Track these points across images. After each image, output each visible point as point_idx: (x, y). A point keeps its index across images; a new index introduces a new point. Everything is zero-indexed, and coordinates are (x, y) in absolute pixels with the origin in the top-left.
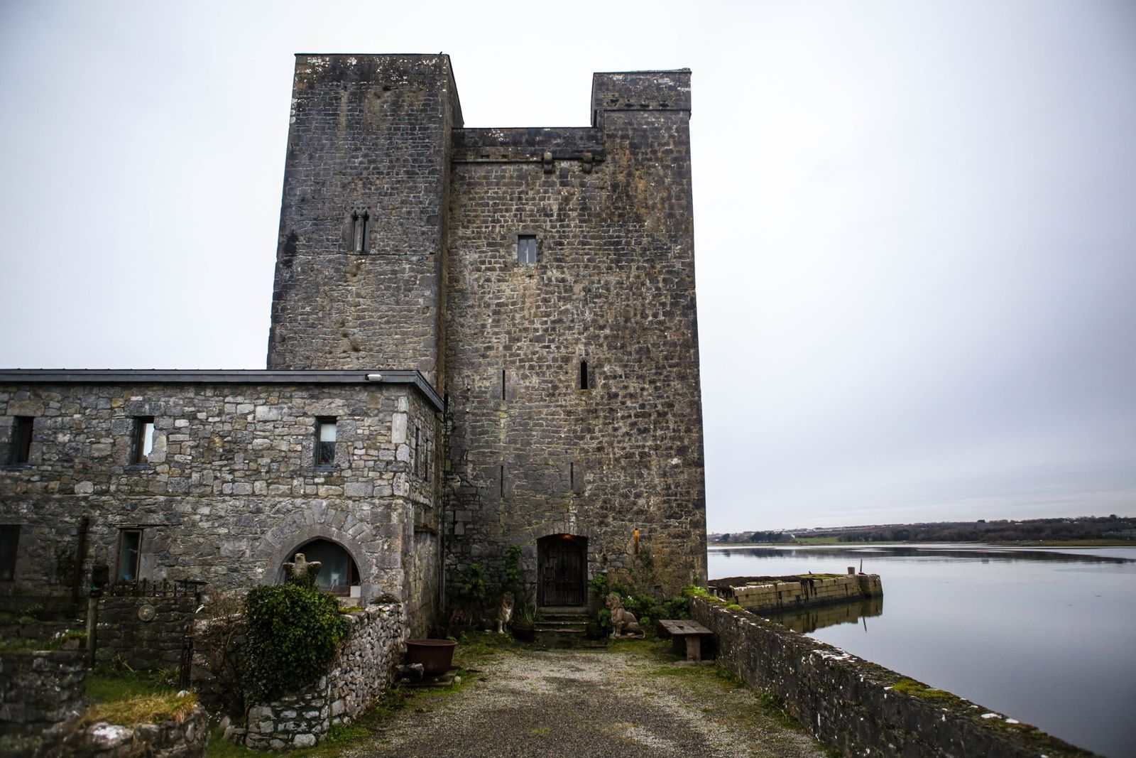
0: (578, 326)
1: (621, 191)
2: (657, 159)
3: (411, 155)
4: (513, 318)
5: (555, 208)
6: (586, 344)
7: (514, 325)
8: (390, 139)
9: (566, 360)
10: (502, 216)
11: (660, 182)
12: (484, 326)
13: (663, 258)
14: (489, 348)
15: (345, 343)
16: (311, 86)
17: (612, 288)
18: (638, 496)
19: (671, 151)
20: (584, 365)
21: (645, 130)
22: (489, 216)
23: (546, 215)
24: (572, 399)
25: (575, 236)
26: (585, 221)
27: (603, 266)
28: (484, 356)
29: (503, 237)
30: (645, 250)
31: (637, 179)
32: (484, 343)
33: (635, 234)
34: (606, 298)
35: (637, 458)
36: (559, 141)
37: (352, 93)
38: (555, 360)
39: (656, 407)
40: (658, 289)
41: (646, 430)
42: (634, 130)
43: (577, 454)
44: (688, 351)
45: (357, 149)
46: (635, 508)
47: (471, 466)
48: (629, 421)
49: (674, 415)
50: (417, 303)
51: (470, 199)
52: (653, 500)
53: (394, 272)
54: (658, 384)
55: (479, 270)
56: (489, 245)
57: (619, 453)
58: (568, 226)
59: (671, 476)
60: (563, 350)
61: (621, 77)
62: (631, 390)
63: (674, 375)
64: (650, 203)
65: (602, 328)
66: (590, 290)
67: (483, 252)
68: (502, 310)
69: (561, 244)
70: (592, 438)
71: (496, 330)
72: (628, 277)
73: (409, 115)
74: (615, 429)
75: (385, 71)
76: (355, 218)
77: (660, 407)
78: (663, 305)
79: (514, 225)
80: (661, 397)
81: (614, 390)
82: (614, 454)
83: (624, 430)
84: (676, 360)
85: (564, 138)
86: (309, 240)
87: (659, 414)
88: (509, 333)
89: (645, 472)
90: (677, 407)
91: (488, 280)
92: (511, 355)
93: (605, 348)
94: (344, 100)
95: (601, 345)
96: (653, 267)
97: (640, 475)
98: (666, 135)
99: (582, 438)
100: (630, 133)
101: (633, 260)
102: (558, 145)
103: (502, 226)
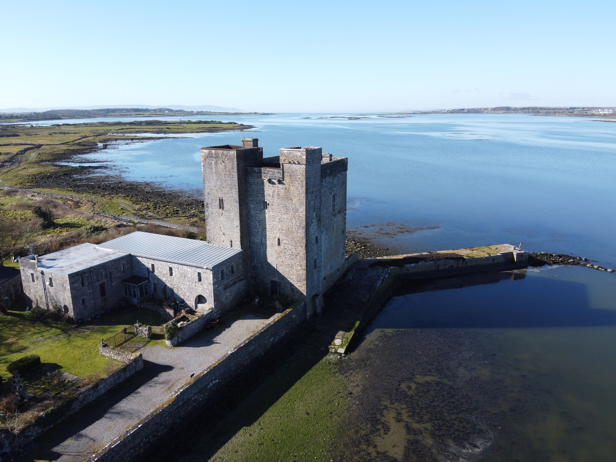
0: (278, 229)
1: (287, 190)
2: (296, 181)
3: (230, 183)
4: (263, 224)
5: (271, 194)
6: (279, 234)
7: (263, 226)
8: (225, 177)
9: (275, 237)
10: (259, 195)
11: (297, 188)
12: (256, 225)
13: (298, 212)
14: (258, 232)
15: (221, 232)
16: (205, 160)
17: (285, 219)
18: (291, 275)
19: (300, 178)
20: (279, 240)
21: (293, 171)
22: (256, 195)
23: (269, 196)
24: (276, 247)
25: (276, 203)
26: (278, 199)
27: (283, 213)
28: (257, 234)
29: (259, 201)
30: (293, 209)
31: (291, 187)
32: (257, 230)
33: (291, 204)
34: (284, 222)
35: (291, 266)
36: (271, 173)
37: (215, 162)
38: (273, 237)
39: (295, 253)
40: (296, 221)
41: (293, 259)
42: (291, 170)
43: (277, 263)
44: (303, 240)
45: (218, 180)
46: (290, 278)
47: (255, 261)
48: (289, 256)
49: (299, 256)
50: (235, 224)
51: (251, 189)
52: (294, 276)
53: (230, 216)
54: (296, 247)
55: (254, 210)
56: (256, 203)
57: (287, 263)
58: (274, 200)
59: (298, 271)
60: (274, 235)
61: (286, 151)
62: (289, 248)
63: (299, 246)
64: (295, 195)
65: (283, 230)
66: (280, 219)
67: (255, 205)
68: (260, 222)
69: (273, 205)
70: (281, 259)
71: (259, 227)
72: (289, 217)
73: (228, 170)
74: (286, 257)
75: (222, 155)
76: (220, 199)
77: (296, 254)
78: (297, 226)
79: (262, 198)
80: (296, 251)
81: (285, 247)
82: (286, 264)
83: (288, 258)
84: (300, 242)
85: (272, 172)
86: (211, 205)
87: (296, 255)
88: (262, 228)
89: (292, 269)
90: (300, 255)
91: (257, 213)
92: (263, 234)
93: (284, 236)
94: (213, 165)
95: (283, 235)
96: (295, 215)
97: (291, 270)
98: (299, 172)
99: (279, 258)
100: (290, 171)
101: (290, 212)
102: (271, 174)
103: (259, 198)
